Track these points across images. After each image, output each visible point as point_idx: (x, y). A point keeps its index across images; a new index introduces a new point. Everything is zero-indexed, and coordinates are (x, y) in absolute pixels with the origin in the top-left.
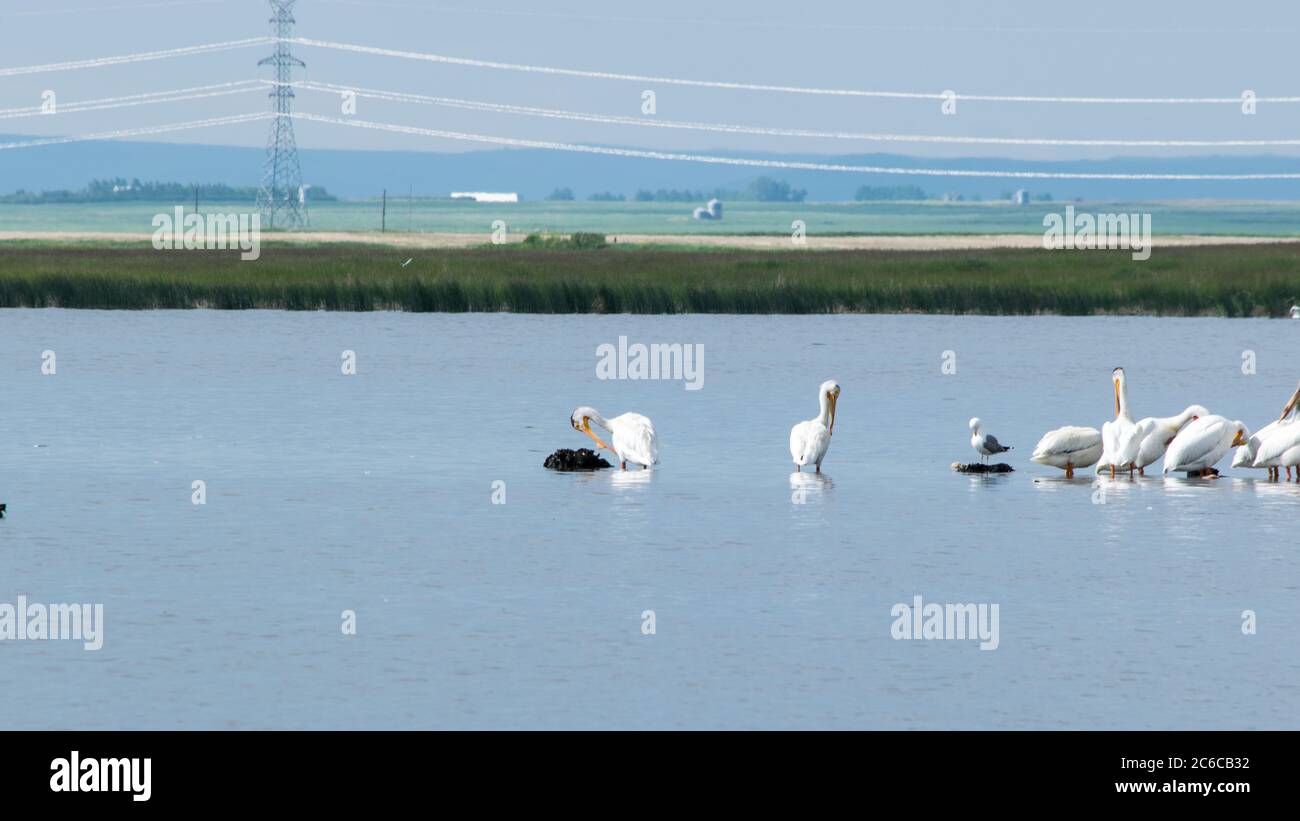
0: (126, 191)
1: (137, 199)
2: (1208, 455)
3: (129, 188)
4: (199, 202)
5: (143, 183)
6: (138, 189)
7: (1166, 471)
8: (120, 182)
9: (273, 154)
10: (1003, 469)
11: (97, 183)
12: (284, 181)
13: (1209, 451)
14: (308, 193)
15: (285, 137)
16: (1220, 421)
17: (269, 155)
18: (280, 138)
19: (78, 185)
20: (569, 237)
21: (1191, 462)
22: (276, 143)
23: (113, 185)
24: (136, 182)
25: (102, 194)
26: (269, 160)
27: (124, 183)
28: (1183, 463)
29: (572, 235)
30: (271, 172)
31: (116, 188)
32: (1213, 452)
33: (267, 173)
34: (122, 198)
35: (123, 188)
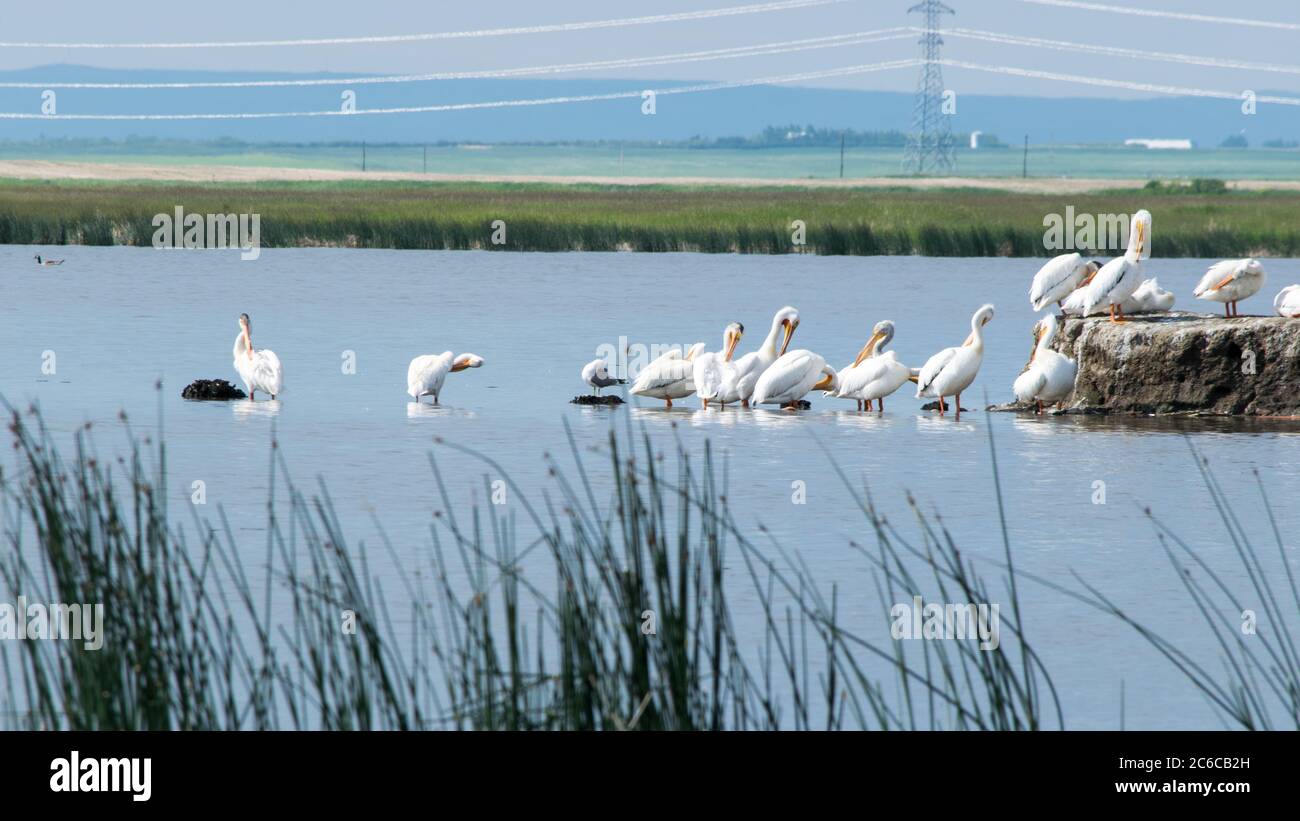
0: (799, 138)
1: (811, 145)
2: (795, 387)
3: (803, 134)
4: (845, 150)
5: (816, 129)
6: (811, 135)
7: (755, 404)
8: (793, 129)
9: (923, 100)
10: (615, 401)
11: (770, 128)
12: (933, 127)
13: (796, 384)
14: (980, 139)
15: (934, 84)
16: (807, 355)
17: (918, 101)
18: (930, 84)
19: (751, 131)
20: (1189, 184)
21: (778, 394)
22: (926, 89)
23: (786, 130)
24: (811, 129)
25: (774, 141)
26: (917, 106)
27: (799, 130)
28: (771, 395)
29: (1193, 181)
30: (921, 118)
31: (790, 135)
32: (798, 386)
33: (915, 118)
34: (797, 144)
35: (797, 135)
